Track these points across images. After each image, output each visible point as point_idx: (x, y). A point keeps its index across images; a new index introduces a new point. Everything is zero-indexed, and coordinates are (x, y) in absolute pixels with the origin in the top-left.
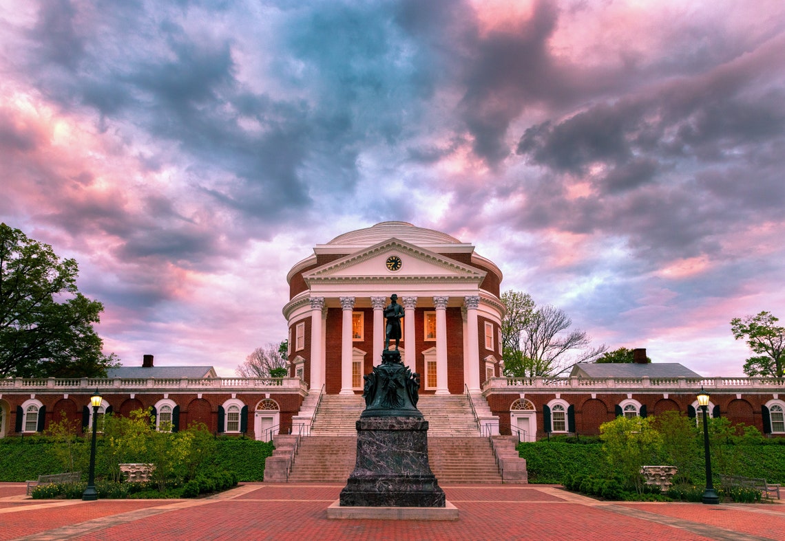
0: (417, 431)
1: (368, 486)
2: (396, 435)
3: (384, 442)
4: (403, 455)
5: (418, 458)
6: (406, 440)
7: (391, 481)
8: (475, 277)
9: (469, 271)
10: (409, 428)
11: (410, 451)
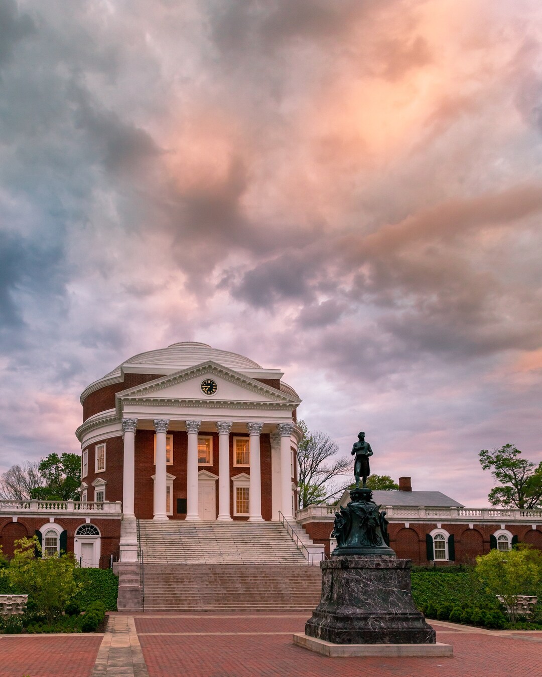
0: (401, 569)
1: (362, 624)
2: (381, 573)
3: (371, 580)
4: (389, 593)
5: (403, 595)
6: (391, 578)
7: (382, 618)
8: (290, 405)
9: (284, 399)
10: (393, 567)
11: (395, 589)
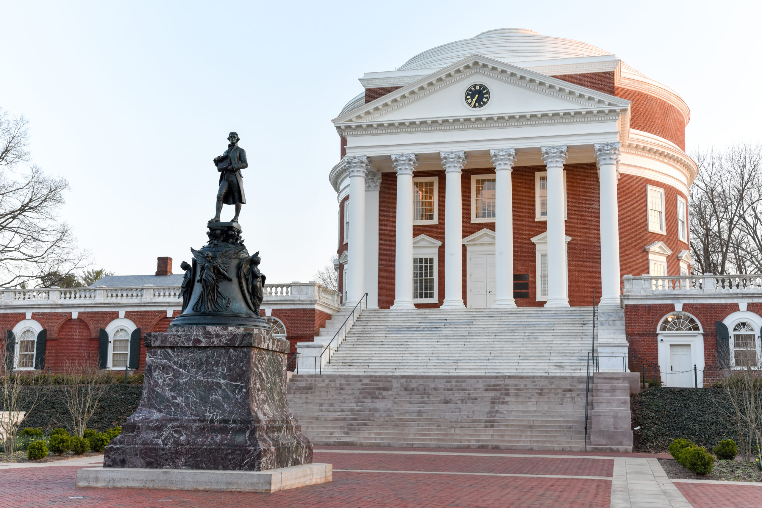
0: (234, 347)
1: (150, 436)
2: (201, 355)
3: (185, 367)
4: (210, 388)
5: (234, 391)
6: (217, 363)
7: (185, 427)
10: (222, 344)
11: (222, 381)
